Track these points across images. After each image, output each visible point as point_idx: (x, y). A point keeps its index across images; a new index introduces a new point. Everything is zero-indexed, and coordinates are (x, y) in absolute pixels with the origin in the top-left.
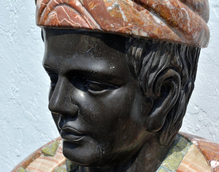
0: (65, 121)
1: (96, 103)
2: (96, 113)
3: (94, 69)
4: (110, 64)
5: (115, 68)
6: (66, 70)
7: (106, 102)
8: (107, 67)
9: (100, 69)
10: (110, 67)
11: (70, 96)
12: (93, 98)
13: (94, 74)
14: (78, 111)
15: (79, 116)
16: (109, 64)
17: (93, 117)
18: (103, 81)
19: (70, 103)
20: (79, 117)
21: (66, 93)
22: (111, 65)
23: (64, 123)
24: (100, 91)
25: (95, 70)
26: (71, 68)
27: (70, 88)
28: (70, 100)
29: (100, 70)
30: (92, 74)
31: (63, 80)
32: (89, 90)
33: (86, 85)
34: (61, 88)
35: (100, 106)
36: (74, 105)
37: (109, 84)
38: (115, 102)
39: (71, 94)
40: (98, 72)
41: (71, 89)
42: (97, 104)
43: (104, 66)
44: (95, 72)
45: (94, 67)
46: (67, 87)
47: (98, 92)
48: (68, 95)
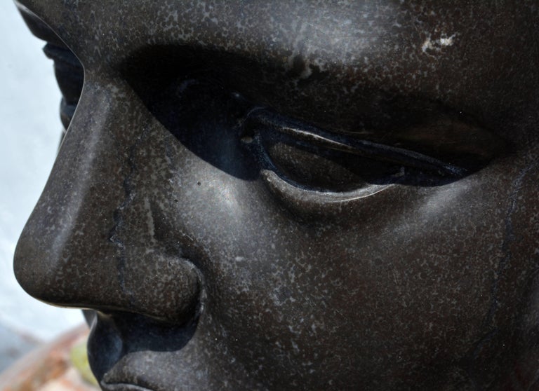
0: (118, 344)
1: (310, 261)
2: (307, 328)
3: (310, 48)
4: (424, 19)
5: (456, 43)
6: (122, 40)
7: (378, 262)
8: (400, 40)
9: (347, 48)
10: (424, 39)
11: (147, 205)
12: (293, 229)
13: (304, 83)
14: (198, 293)
15: (201, 322)
16: (415, 19)
17: (289, 347)
18: (364, 132)
19: (148, 251)
20: (203, 332)
21: (124, 184)
22: (430, 23)
23: (115, 357)
24: (338, 191)
25: (313, 57)
26: (152, 32)
27: (149, 156)
28: (146, 228)
29: (349, 55)
30: (295, 82)
31: (105, 105)
32: (273, 177)
33: (252, 136)
34: (91, 156)
35: (338, 283)
36: (175, 261)
37: (405, 152)
38: (438, 271)
39: (156, 191)
40: (338, 68)
41: (158, 160)
42: (314, 272)
43: (380, 30)
44: (315, 69)
45: (308, 34)
46: (132, 150)
47: (329, 197)
48: (139, 200)
